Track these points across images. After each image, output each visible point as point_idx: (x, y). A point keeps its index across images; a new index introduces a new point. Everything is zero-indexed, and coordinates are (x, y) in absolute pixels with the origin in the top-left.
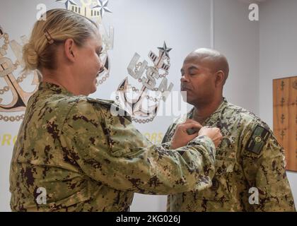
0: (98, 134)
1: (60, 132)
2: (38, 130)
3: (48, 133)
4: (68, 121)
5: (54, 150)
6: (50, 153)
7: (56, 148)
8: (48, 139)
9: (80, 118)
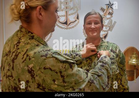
0: (58, 78)
1: (35, 75)
2: (22, 68)
3: (28, 73)
4: (41, 69)
5: (31, 83)
6: (29, 84)
7: (33, 82)
8: (28, 76)
9: (48, 69)
